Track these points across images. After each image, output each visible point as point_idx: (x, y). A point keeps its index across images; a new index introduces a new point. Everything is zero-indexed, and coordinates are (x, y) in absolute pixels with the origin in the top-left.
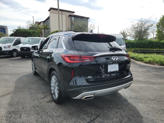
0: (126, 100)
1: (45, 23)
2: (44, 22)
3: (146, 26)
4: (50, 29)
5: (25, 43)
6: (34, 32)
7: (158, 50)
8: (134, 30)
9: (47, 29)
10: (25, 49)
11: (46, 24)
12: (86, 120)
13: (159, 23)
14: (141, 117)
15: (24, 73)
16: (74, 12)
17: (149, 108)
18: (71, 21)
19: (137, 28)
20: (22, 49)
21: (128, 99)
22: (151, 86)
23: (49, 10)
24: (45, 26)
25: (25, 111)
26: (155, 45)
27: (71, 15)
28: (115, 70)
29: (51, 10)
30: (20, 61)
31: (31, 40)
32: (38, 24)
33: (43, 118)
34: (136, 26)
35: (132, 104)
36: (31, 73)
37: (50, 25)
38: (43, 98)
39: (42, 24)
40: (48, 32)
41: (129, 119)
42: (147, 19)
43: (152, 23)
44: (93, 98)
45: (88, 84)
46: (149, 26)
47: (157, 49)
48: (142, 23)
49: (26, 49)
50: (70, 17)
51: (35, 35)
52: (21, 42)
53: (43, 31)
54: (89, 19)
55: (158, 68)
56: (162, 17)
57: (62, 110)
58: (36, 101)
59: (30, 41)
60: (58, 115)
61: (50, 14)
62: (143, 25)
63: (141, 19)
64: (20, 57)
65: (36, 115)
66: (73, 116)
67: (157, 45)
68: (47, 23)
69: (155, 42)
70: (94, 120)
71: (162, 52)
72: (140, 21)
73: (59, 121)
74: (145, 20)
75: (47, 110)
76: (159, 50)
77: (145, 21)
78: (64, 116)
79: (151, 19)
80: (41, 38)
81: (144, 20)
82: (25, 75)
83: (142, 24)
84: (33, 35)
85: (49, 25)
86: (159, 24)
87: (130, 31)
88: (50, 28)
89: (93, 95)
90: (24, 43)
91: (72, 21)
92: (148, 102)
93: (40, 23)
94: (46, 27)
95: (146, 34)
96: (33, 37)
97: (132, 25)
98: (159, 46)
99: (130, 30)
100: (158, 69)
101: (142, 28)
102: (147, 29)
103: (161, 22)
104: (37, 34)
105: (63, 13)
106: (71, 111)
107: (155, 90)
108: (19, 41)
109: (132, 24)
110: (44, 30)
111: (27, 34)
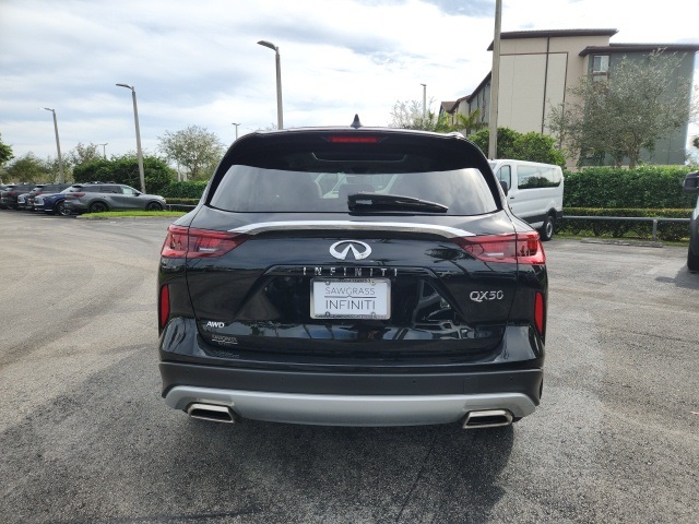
1: (475, 102)
4: (486, 125)
9: (478, 126)
11: (479, 107)
18: (592, 75)
23: (492, 47)
24: (468, 117)
27: (594, 48)
32: (449, 112)
39: (462, 108)
50: (587, 58)
91: (598, 74)
94: (472, 118)
105: (556, 44)
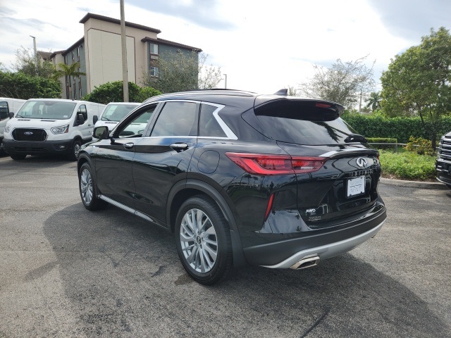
0: (369, 267)
1: (69, 56)
2: (64, 54)
3: (350, 79)
4: (84, 74)
5: (24, 115)
6: (43, 84)
7: (381, 141)
8: (321, 88)
9: (77, 75)
10: (27, 133)
11: (73, 61)
12: (304, 321)
13: (387, 73)
14: (422, 302)
15: (52, 206)
16: (158, 32)
17: (428, 283)
18: (150, 55)
19: (328, 83)
20: (18, 133)
21: (372, 264)
22: (404, 229)
23: (84, 21)
24: (69, 67)
25: (130, 310)
26: (372, 129)
27: (150, 38)
28: (359, 192)
29: (90, 21)
30: (16, 171)
31: (41, 107)
32: (45, 59)
33: (193, 325)
34: (326, 79)
35: (387, 274)
36: (76, 206)
37: (87, 64)
38: (157, 273)
39: (59, 59)
40: (77, 85)
41: (399, 309)
42: (353, 63)
43: (364, 73)
44: (315, 264)
45: (311, 230)
46: (356, 81)
47: (379, 138)
48: (341, 71)
49: (31, 135)
50: (146, 44)
51: (47, 92)
52: (13, 114)
53: (62, 80)
54: (200, 55)
55: (397, 184)
56: (394, 59)
57: (229, 300)
58: (143, 283)
59: (39, 110)
60: (227, 314)
61: (86, 31)
62: (343, 76)
63: (338, 60)
64: (9, 159)
65: (167, 319)
66: (268, 315)
67: (375, 129)
68: (75, 58)
69: (371, 120)
70: (322, 319)
71: (391, 145)
72: (334, 66)
73: (238, 329)
74: (349, 64)
75: (190, 305)
76: (385, 142)
77: (347, 66)
78: (245, 316)
79: (362, 64)
80: (75, 101)
81: (344, 64)
82: (62, 213)
83: (340, 73)
84: (42, 91)
85: (81, 62)
86: (389, 77)
87: (310, 92)
88: (87, 72)
89: (318, 258)
90: (23, 117)
91: (153, 55)
92: (418, 267)
93: (54, 55)
94: (73, 68)
95: (350, 100)
96: (44, 97)
97: (317, 76)
98: (380, 130)
99: (312, 87)
100: (400, 188)
101: (340, 84)
102: (353, 87)
103: (392, 72)
104: (53, 89)
106: (254, 303)
107: (419, 239)
108: (5, 108)
109: (316, 71)
110: (64, 77)
111: (23, 88)
